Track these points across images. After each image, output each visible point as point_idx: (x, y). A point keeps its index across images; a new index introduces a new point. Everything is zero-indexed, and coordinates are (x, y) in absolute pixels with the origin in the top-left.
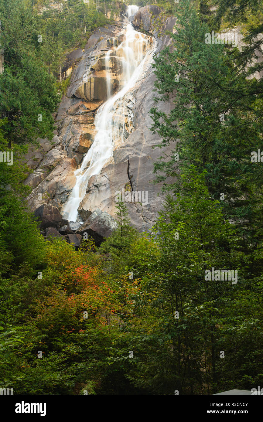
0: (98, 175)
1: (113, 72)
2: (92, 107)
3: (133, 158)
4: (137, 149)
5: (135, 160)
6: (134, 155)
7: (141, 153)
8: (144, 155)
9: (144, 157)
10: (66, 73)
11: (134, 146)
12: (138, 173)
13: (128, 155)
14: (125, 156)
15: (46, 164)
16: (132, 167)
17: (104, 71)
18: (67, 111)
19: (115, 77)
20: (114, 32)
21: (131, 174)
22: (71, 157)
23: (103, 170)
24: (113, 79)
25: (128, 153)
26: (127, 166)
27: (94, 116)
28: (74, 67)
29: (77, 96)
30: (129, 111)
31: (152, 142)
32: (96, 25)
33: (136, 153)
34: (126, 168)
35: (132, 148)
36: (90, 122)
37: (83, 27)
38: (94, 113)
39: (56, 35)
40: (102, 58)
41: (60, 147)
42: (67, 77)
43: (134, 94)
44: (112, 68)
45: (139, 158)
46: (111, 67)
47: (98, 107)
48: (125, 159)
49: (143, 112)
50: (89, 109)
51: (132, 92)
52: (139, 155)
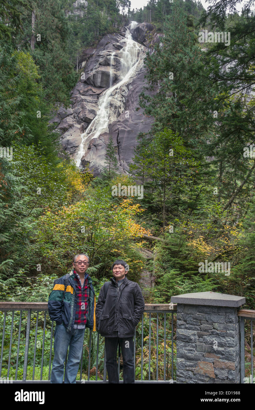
0: (97, 139)
1: (114, 69)
2: (98, 91)
3: (122, 130)
4: (125, 124)
5: (123, 131)
6: (123, 129)
7: (127, 128)
8: (129, 129)
9: (129, 130)
10: (81, 65)
11: (123, 122)
12: (124, 141)
13: (119, 128)
14: (116, 128)
15: (62, 126)
16: (120, 136)
17: (108, 67)
18: (80, 92)
19: (115, 73)
20: (119, 40)
21: (119, 141)
22: (80, 124)
23: (101, 135)
24: (114, 74)
25: (119, 126)
26: (117, 135)
27: (98, 98)
28: (87, 61)
29: (88, 82)
30: (122, 98)
31: (136, 121)
32: (106, 32)
33: (125, 127)
34: (117, 136)
35: (122, 123)
36: (95, 102)
37: (97, 32)
38: (98, 96)
39: (77, 34)
40: (108, 57)
41: (72, 116)
42: (82, 67)
43: (128, 86)
44: (114, 66)
45: (125, 130)
46: (114, 64)
47: (101, 93)
48: (116, 130)
49: (132, 100)
50: (95, 93)
51: (126, 85)
52: (126, 128)
